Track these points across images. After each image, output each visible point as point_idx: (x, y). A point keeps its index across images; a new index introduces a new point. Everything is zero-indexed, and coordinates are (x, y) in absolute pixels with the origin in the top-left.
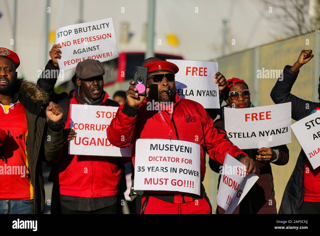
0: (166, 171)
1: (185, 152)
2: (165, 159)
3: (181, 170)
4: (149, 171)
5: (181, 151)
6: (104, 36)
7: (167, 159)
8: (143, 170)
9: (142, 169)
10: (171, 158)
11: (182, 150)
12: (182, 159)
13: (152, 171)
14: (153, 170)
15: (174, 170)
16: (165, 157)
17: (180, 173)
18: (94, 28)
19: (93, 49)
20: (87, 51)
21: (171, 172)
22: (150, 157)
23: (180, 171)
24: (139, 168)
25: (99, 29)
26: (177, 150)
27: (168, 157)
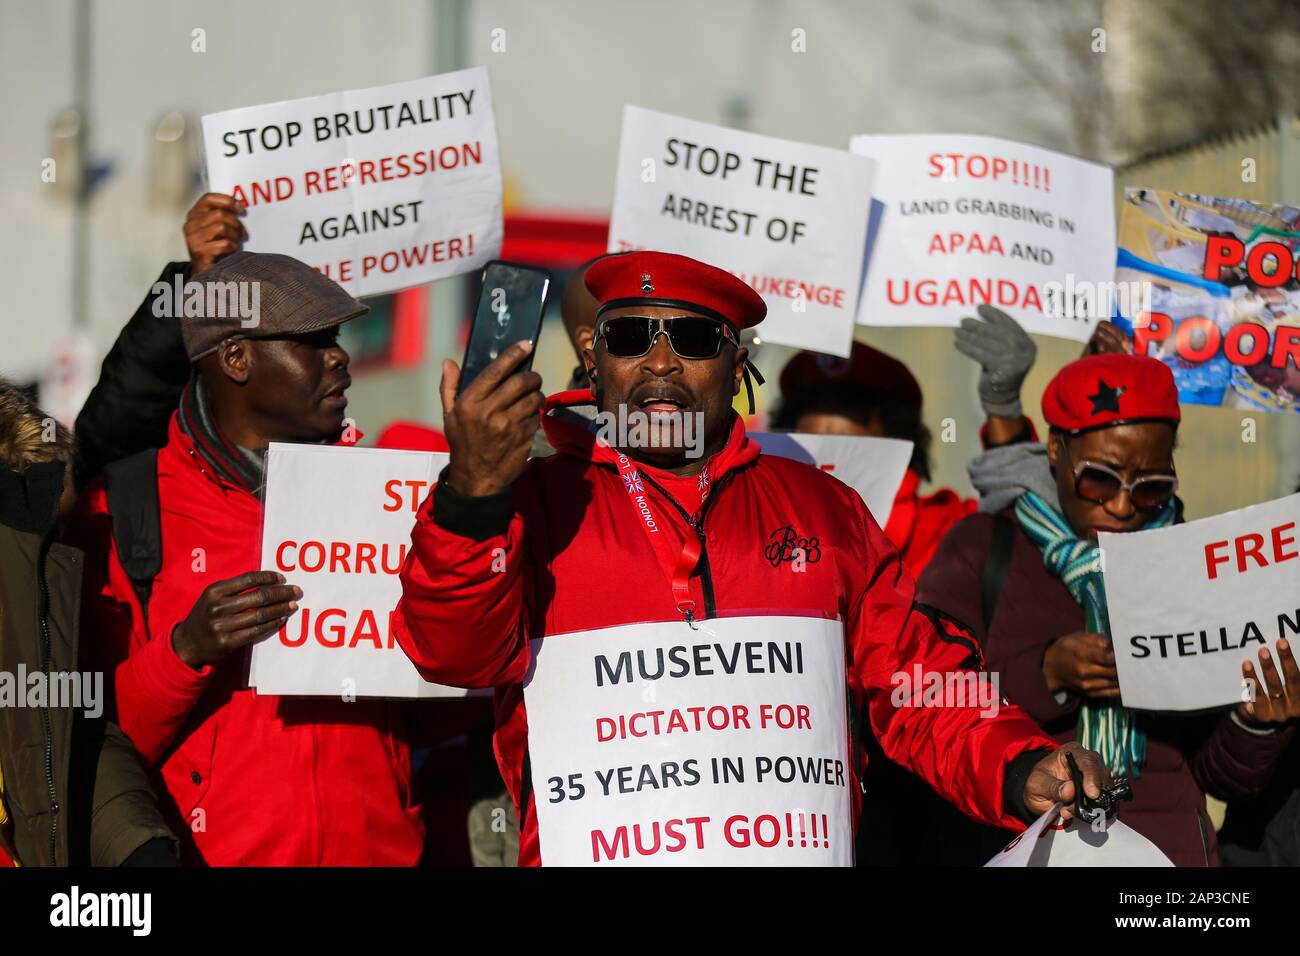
0: (692, 778)
1: (772, 670)
2: (677, 721)
3: (764, 765)
4: (606, 792)
5: (751, 669)
6: (449, 158)
7: (689, 719)
8: (576, 792)
9: (572, 786)
10: (707, 711)
11: (756, 664)
12: (763, 708)
13: (622, 790)
14: (627, 785)
15: (729, 769)
16: (676, 713)
17: (760, 779)
18: (407, 115)
19: (394, 219)
20: (366, 230)
21: (716, 780)
22: (599, 722)
23: (760, 772)
24: (555, 784)
25: (429, 120)
26: (730, 669)
27: (689, 710)
